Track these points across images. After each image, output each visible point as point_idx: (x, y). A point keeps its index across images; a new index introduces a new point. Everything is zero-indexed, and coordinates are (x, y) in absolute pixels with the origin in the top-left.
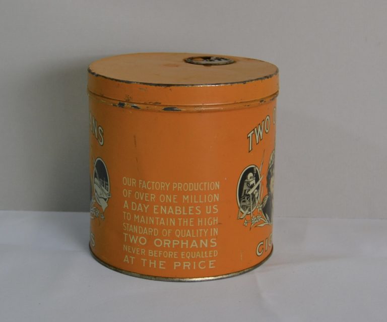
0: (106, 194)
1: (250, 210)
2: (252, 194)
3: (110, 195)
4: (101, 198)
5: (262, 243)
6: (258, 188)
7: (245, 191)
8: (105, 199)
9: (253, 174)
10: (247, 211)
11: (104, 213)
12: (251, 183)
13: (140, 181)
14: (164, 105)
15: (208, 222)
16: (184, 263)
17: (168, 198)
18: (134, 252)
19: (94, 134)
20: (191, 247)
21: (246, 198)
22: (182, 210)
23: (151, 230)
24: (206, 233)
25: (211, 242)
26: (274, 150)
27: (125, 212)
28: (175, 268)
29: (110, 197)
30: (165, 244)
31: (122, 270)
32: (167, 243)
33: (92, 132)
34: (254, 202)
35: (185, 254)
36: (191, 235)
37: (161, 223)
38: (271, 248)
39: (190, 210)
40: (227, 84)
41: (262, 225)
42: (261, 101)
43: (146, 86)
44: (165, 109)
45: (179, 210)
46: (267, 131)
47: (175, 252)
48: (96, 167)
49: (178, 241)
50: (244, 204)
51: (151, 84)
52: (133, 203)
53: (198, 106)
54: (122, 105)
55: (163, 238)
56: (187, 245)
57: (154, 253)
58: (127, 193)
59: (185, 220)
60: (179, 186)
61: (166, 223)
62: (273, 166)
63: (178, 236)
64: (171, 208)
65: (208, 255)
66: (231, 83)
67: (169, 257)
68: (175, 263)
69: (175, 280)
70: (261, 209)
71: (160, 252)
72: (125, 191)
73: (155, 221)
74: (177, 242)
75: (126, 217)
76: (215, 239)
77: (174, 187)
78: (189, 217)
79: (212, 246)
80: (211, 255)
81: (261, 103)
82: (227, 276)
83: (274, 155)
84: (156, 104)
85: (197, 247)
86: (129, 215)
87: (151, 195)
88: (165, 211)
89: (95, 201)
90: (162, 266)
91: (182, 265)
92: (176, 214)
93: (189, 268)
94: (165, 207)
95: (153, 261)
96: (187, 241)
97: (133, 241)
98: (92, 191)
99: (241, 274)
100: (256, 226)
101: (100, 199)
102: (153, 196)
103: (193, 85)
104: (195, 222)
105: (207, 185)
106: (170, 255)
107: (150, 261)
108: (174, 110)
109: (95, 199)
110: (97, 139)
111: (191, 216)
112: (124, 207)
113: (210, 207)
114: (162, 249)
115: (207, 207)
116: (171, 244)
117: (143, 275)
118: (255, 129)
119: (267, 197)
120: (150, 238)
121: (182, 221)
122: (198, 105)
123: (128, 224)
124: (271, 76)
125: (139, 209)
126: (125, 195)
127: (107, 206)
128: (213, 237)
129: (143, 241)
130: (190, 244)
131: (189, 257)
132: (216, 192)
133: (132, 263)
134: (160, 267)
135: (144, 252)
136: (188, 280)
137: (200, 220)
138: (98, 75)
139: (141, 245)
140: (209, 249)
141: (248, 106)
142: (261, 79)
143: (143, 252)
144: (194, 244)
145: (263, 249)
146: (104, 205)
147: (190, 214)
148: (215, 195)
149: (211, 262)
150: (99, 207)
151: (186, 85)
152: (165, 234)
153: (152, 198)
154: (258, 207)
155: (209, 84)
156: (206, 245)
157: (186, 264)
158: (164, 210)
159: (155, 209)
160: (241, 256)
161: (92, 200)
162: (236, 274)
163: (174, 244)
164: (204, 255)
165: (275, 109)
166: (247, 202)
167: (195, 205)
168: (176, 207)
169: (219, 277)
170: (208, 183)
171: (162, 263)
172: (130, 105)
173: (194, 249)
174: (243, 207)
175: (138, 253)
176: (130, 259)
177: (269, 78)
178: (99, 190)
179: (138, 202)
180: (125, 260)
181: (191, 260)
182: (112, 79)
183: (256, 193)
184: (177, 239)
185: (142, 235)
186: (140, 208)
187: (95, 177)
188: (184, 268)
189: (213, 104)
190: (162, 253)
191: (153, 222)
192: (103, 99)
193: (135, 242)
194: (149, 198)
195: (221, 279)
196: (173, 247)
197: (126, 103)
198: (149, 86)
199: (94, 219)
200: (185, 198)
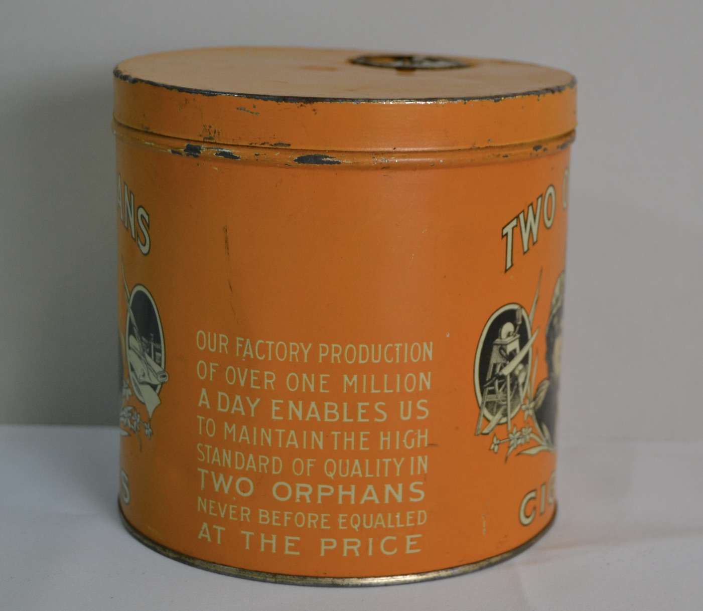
0: (156, 374)
1: (505, 415)
2: (512, 374)
3: (164, 376)
4: (143, 383)
5: (532, 495)
6: (525, 361)
7: (495, 366)
8: (154, 387)
9: (515, 326)
10: (499, 415)
11: (150, 420)
12: (509, 349)
13: (238, 339)
14: (296, 151)
15: (405, 441)
16: (346, 541)
17: (308, 382)
18: (222, 515)
19: (128, 229)
20: (362, 502)
21: (497, 383)
22: (340, 411)
23: (264, 461)
24: (398, 466)
25: (412, 489)
26: (563, 271)
27: (200, 418)
28: (323, 554)
29: (166, 380)
30: (299, 493)
31: (194, 558)
32: (303, 492)
33: (124, 223)
34: (516, 393)
35: (348, 519)
36: (363, 472)
37: (289, 443)
38: (551, 509)
39: (361, 411)
40: (453, 99)
41: (533, 451)
42: (537, 148)
43: (253, 101)
44: (300, 160)
45: (332, 412)
46: (549, 224)
47: (323, 515)
48: (132, 308)
49: (332, 489)
50: (492, 398)
51: (265, 98)
52: (220, 394)
53: (383, 153)
54: (193, 150)
55: (293, 481)
56: (353, 498)
57: (271, 516)
58: (206, 370)
59: (349, 436)
60: (332, 352)
61: (301, 444)
62: (559, 313)
63: (331, 475)
64: (313, 405)
65: (403, 521)
66: (464, 99)
67: (309, 526)
68: (323, 540)
69: (323, 581)
70: (531, 412)
71: (286, 513)
72: (202, 365)
73: (275, 436)
74: (328, 490)
75: (204, 430)
76: (421, 483)
77: (321, 355)
78: (357, 427)
79: (412, 500)
80: (411, 522)
81: (535, 152)
82: (449, 572)
83: (562, 286)
84: (277, 146)
85: (377, 502)
86: (211, 424)
87: (266, 373)
88: (299, 414)
89: (129, 392)
90: (290, 549)
91: (340, 546)
92: (327, 419)
93: (357, 554)
94: (300, 403)
95: (268, 537)
96: (353, 487)
97: (221, 487)
98: (123, 370)
99: (481, 568)
100: (519, 454)
101: (141, 387)
102: (270, 377)
103: (369, 100)
104: (373, 440)
105: (402, 349)
106: (311, 520)
107: (263, 535)
108: (323, 162)
109: (130, 387)
110: (135, 240)
111: (362, 426)
112: (200, 405)
113: (410, 403)
114: (291, 505)
115: (402, 403)
116: (314, 496)
117: (244, 570)
118: (521, 216)
119: (546, 384)
120: (263, 480)
121: (341, 438)
122: (382, 149)
123: (208, 447)
124: (559, 89)
125: (234, 408)
126: (202, 374)
127: (159, 402)
128: (416, 478)
129: (244, 487)
130: (359, 494)
131: (356, 527)
132: (424, 366)
133: (219, 542)
134: (287, 552)
135: (247, 515)
136: (355, 581)
137: (385, 436)
138: (135, 81)
139: (242, 497)
140: (406, 506)
141: (506, 156)
142: (537, 93)
143: (246, 513)
144: (370, 494)
145: (535, 508)
146: (151, 400)
147: (360, 420)
148: (422, 375)
149: (412, 540)
150: (138, 405)
151: (352, 100)
152: (298, 471)
153: (266, 381)
154: (524, 407)
155: (410, 100)
156: (399, 498)
157: (349, 544)
158: (296, 410)
159: (274, 408)
160: (484, 525)
161: (124, 391)
162: (471, 567)
163: (320, 494)
164: (394, 522)
165: (566, 173)
166: (500, 394)
167: (372, 399)
168: (327, 404)
169: (431, 575)
170: (406, 345)
171: (290, 541)
172: (213, 152)
173: (370, 507)
174: (488, 404)
175: (233, 515)
176: (213, 533)
177: (557, 94)
178: (139, 366)
179: (232, 392)
180: (201, 535)
181: (363, 534)
182: (172, 88)
183: (520, 372)
184: (327, 481)
185: (244, 473)
186: (238, 406)
187: (131, 332)
188: (345, 554)
189: (420, 149)
190: (292, 517)
191: (269, 440)
192: (151, 138)
193: (226, 490)
194: (260, 382)
195: (434, 579)
196: (319, 501)
197: (203, 146)
198: (261, 102)
199: (130, 435)
200: (349, 381)
